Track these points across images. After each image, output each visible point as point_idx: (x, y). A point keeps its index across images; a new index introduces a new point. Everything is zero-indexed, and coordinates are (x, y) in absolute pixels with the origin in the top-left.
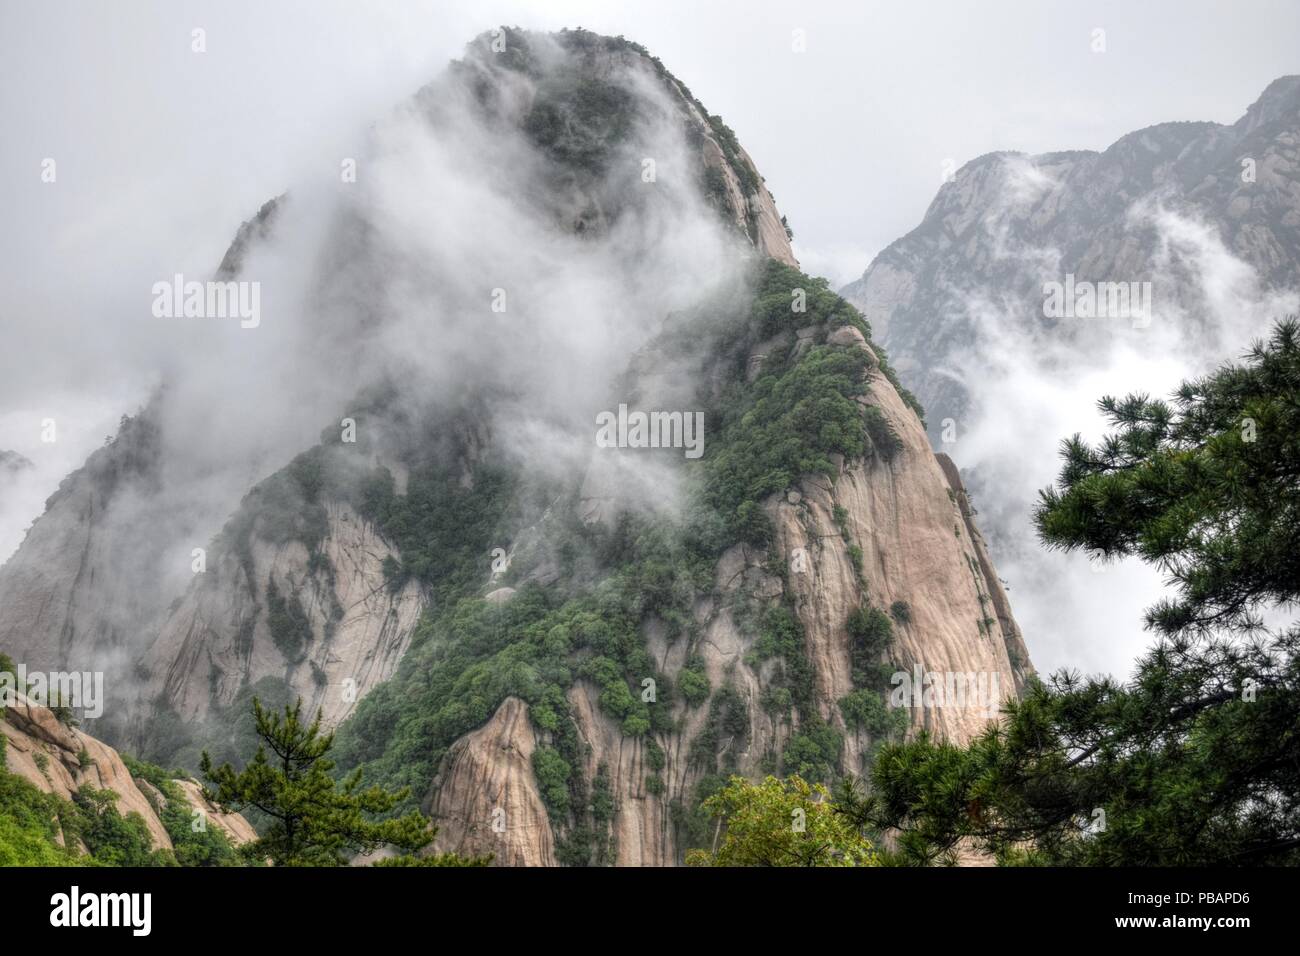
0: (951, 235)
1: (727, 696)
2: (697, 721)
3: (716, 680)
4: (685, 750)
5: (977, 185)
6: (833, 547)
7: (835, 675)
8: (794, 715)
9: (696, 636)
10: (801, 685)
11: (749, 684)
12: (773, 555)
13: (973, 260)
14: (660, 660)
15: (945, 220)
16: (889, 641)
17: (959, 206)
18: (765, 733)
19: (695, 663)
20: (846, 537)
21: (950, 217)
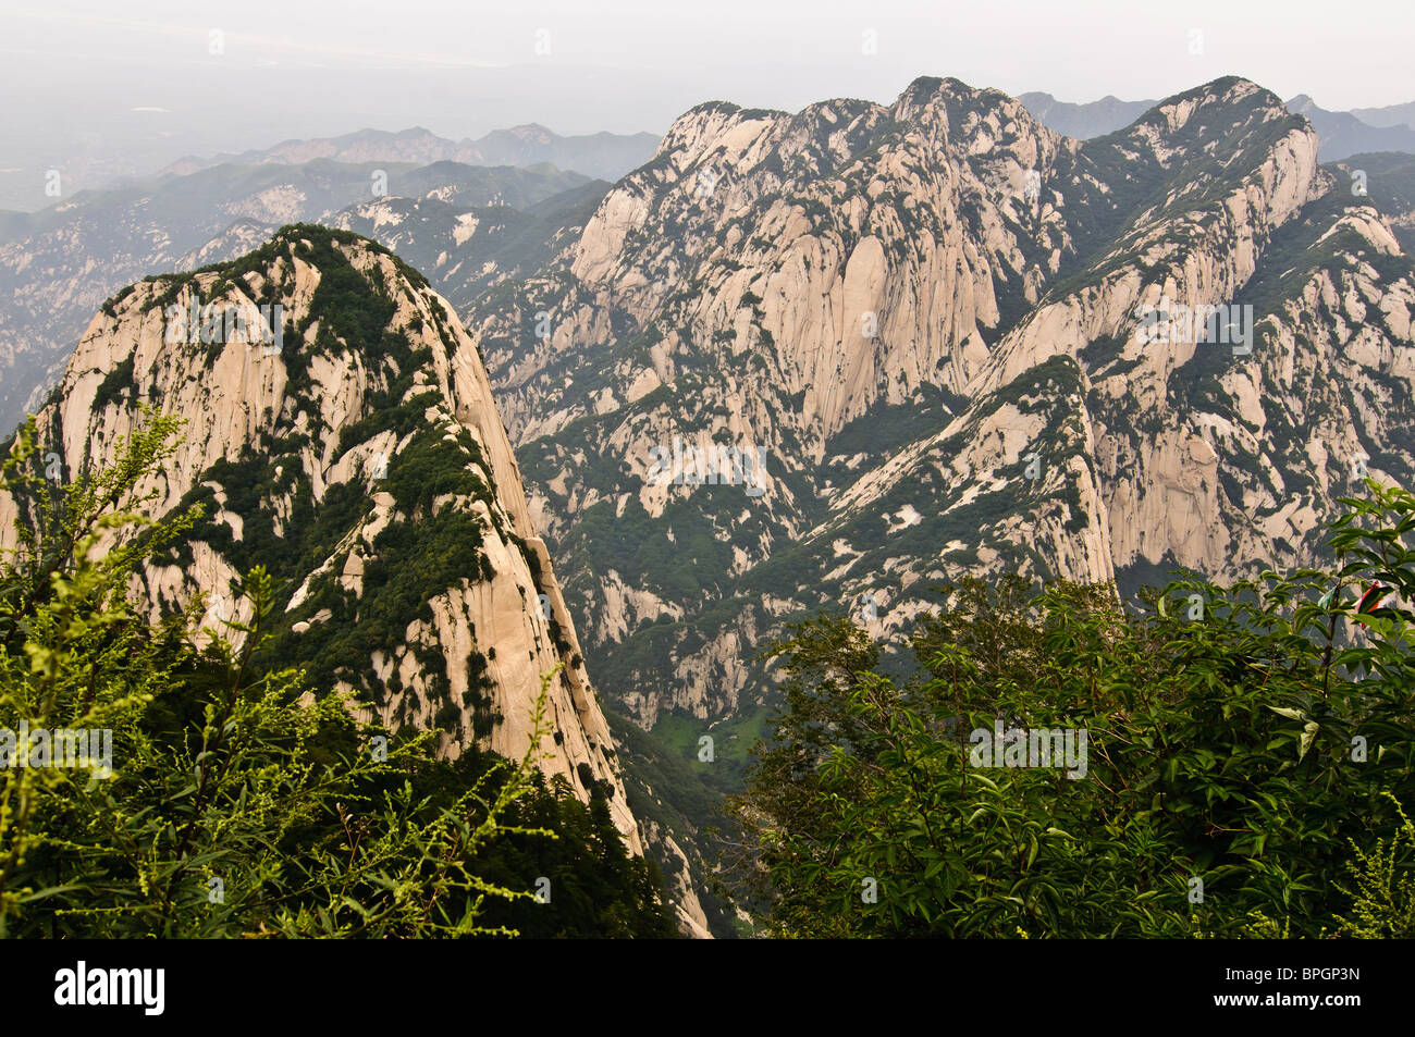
0: (676, 170)
1: (411, 690)
2: (397, 700)
3: (406, 683)
4: (391, 714)
5: (700, 127)
6: (462, 623)
7: (459, 683)
8: (441, 700)
9: (398, 661)
10: (442, 688)
11: (420, 687)
12: (433, 626)
13: (692, 196)
14: (379, 672)
15: (672, 156)
16: (485, 666)
17: (684, 145)
18: (428, 709)
19: (396, 675)
20: (468, 618)
21: (677, 154)
